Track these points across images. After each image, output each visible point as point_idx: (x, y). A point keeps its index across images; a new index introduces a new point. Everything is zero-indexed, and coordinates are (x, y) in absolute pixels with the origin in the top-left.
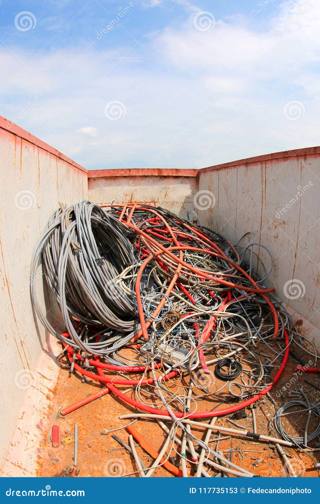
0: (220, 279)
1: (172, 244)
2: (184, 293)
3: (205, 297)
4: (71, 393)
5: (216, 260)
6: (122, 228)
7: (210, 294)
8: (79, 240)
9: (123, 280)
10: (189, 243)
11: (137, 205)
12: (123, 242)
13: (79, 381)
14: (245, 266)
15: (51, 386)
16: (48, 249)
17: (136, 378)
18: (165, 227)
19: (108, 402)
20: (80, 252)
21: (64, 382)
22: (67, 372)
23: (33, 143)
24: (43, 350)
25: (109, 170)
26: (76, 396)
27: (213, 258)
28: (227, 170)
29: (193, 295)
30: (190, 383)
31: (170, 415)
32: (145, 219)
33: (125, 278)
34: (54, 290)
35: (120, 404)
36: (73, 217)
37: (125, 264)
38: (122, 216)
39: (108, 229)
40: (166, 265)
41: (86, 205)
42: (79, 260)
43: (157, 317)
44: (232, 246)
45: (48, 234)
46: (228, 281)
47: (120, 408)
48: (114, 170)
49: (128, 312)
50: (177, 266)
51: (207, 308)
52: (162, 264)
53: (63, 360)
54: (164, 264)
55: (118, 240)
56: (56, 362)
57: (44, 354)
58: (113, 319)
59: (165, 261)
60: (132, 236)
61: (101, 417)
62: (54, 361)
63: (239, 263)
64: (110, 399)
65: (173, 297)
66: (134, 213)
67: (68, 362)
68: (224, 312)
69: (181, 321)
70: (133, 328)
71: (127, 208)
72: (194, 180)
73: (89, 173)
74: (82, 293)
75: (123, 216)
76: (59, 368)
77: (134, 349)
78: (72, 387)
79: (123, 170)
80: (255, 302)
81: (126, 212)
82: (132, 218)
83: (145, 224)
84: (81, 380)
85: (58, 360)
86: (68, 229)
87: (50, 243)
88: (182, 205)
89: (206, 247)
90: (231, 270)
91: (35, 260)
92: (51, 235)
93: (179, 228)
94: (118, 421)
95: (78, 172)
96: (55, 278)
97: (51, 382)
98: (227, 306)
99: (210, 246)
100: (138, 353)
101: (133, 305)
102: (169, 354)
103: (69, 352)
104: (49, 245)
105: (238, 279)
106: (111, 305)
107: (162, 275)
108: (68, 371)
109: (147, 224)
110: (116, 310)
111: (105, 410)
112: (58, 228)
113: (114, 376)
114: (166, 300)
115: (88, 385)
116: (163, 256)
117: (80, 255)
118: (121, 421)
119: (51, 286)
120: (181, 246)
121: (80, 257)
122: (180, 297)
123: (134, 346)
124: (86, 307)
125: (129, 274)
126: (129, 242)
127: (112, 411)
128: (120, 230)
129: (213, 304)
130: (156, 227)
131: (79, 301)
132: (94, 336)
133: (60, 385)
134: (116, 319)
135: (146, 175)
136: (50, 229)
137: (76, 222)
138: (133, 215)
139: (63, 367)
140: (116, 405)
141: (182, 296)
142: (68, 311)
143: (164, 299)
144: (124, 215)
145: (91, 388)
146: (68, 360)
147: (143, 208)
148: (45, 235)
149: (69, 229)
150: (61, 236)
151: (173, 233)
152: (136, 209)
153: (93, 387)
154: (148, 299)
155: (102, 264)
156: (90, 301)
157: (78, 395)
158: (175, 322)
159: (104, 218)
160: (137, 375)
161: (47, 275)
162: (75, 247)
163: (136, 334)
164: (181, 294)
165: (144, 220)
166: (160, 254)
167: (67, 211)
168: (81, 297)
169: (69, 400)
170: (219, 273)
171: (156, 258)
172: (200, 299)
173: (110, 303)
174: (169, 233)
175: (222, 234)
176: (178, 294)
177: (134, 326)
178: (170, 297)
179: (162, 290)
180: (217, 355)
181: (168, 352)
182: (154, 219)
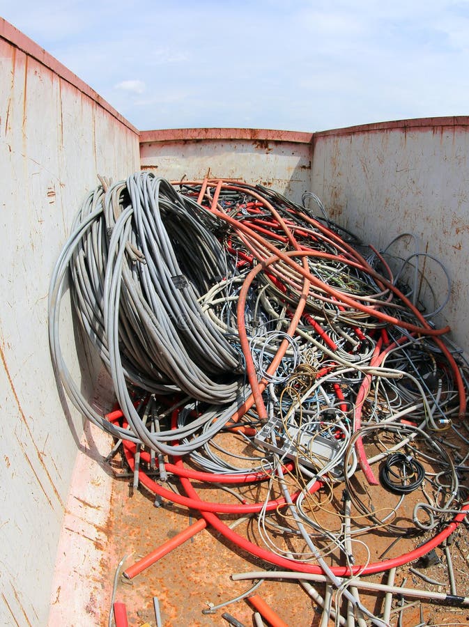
0: (370, 308)
1: (287, 245)
2: (315, 329)
3: (348, 337)
4: (137, 530)
5: (355, 275)
6: (206, 218)
7: (355, 332)
8: (139, 241)
9: (212, 306)
10: (311, 245)
11: (224, 182)
12: (209, 241)
13: (149, 503)
14: (403, 287)
15: (100, 519)
16: (80, 261)
17: (250, 494)
18: (272, 218)
19: (207, 546)
20: (142, 264)
21: (123, 506)
22: (124, 485)
23: (50, 69)
24: (80, 447)
25: (173, 130)
26: (148, 535)
27: (352, 270)
28: (366, 134)
29: (330, 334)
30: (345, 502)
31: (324, 573)
32: (241, 203)
33: (213, 303)
34: (95, 336)
35: (230, 549)
36: (126, 199)
37: (210, 278)
38: (200, 199)
39: (182, 220)
40: (282, 282)
41: (149, 179)
42: (140, 279)
43: (275, 374)
44: (378, 253)
45: (80, 232)
46: (379, 310)
47: (230, 557)
48: (182, 130)
49: (229, 368)
50: (302, 284)
51: (353, 357)
52: (275, 279)
53: (115, 462)
54: (279, 278)
55: (199, 237)
56: (104, 468)
57: (82, 456)
58: (204, 385)
59: (280, 274)
60: (222, 231)
61: (198, 579)
62: (102, 466)
63: (393, 282)
64: (210, 539)
65: (299, 337)
66: (221, 194)
67: (124, 465)
68: (382, 368)
69: (318, 383)
70: (235, 395)
71: (208, 186)
72: (306, 148)
73: (141, 135)
74: (148, 342)
75: (203, 199)
76: (111, 479)
77: (238, 434)
78: (138, 516)
79: (195, 129)
80: (424, 350)
81: (206, 193)
82: (219, 202)
83: (241, 212)
84: (154, 501)
85: (107, 462)
86: (118, 221)
87: (84, 249)
88: (287, 184)
89: (340, 252)
90: (383, 293)
91: (57, 284)
92: (86, 234)
93: (294, 220)
94: (230, 584)
95: (127, 132)
96: (95, 315)
97: (99, 512)
98: (385, 355)
99: (346, 252)
100: (247, 440)
101: (237, 357)
102: (307, 447)
103: (127, 448)
104: (82, 253)
105: (394, 308)
106: (200, 358)
107: (276, 299)
108: (128, 483)
109: (244, 213)
110: (206, 365)
111: (204, 563)
112: (98, 220)
113: (210, 490)
114: (289, 343)
115: (167, 512)
116: (277, 265)
117: (143, 270)
118: (236, 584)
119: (89, 329)
120: (303, 249)
121: (144, 274)
122: (311, 338)
123: (240, 430)
124: (154, 364)
125: (218, 296)
126: (217, 242)
127: (216, 565)
128: (202, 221)
129: (361, 350)
130: (260, 218)
131: (142, 357)
132: (168, 412)
133: (116, 513)
134: (210, 385)
135: (232, 138)
136: (83, 224)
137: (132, 208)
138: (219, 198)
139: (117, 475)
140: (223, 552)
141: (314, 336)
142: (125, 376)
143: (285, 342)
144: (205, 198)
145: (173, 517)
146: (125, 460)
147: (234, 187)
148: (74, 234)
149: (120, 223)
150: (106, 235)
151: (288, 227)
152: (223, 189)
153: (177, 515)
154: (257, 341)
155: (184, 286)
156: (164, 356)
157: (152, 533)
158: (308, 385)
159: (176, 202)
160: (252, 487)
161: (81, 309)
162: (133, 256)
163: (241, 407)
164: (310, 332)
165: (238, 205)
166: (273, 263)
167: (116, 189)
168: (147, 350)
169: (136, 545)
170: (367, 298)
171: (266, 270)
172: (341, 342)
173: (198, 356)
174: (281, 227)
175: (354, 232)
176: (305, 332)
177: (237, 391)
178: (294, 337)
179: (279, 326)
180: (378, 444)
181: (303, 445)
182: (252, 204)
